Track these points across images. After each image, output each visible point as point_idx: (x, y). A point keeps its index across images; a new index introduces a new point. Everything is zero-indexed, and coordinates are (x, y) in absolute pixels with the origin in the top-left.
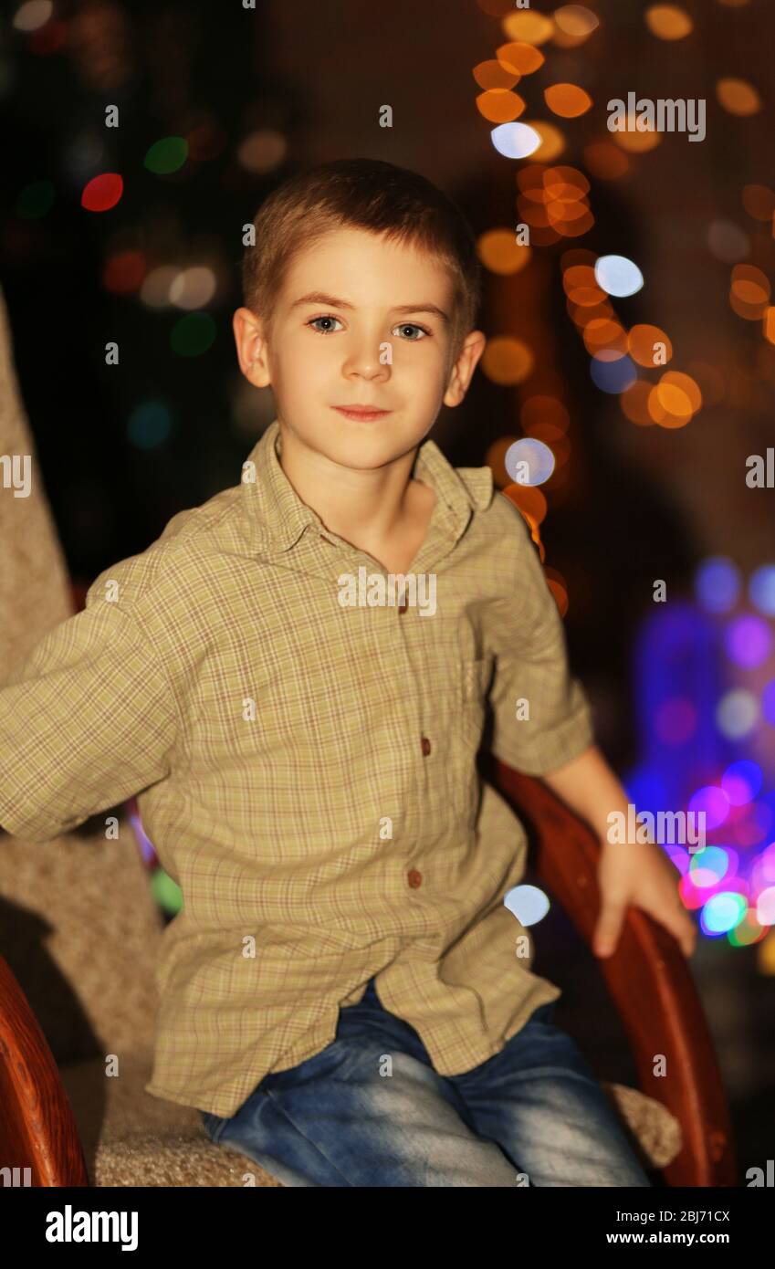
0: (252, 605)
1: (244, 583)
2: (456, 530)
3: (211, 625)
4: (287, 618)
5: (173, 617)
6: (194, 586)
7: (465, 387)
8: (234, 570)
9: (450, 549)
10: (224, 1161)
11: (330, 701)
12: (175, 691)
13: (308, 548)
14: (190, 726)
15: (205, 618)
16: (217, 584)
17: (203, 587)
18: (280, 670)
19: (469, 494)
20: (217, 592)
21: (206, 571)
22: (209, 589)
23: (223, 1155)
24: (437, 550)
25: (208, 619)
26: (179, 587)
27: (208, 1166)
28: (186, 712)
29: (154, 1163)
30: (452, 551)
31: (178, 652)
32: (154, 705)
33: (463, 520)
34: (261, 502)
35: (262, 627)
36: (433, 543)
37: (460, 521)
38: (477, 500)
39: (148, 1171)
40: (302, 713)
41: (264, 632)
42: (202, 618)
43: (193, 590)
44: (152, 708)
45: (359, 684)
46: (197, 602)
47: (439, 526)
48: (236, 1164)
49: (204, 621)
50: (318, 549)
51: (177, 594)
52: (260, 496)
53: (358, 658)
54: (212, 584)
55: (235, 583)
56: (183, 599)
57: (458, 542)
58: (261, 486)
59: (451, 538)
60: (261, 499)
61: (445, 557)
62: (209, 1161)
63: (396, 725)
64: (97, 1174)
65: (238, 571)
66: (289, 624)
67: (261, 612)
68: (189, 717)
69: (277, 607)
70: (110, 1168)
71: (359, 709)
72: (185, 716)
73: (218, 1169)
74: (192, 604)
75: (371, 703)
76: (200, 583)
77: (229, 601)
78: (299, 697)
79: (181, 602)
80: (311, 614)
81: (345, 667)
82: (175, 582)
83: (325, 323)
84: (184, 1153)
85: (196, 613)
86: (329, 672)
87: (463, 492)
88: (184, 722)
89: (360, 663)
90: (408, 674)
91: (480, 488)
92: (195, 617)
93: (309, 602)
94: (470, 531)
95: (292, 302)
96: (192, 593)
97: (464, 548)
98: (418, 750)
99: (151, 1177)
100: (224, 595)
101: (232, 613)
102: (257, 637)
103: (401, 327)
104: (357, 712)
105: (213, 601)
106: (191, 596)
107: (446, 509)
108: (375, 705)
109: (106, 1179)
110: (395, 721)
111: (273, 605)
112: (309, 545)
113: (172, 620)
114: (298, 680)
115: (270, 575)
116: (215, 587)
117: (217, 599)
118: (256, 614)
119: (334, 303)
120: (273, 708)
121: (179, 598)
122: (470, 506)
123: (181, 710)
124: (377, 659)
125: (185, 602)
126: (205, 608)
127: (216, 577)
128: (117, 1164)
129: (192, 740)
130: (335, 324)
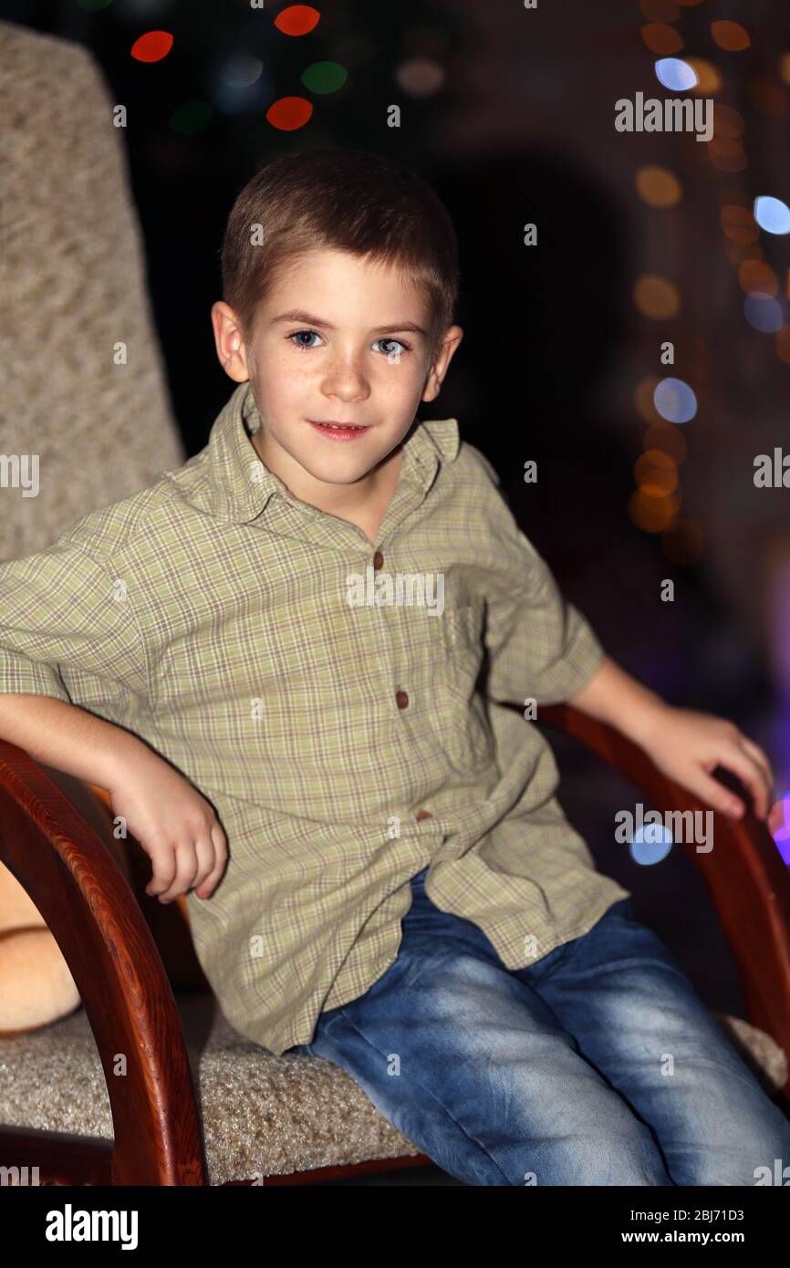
0: (229, 567)
1: (220, 545)
2: (424, 482)
3: (185, 587)
4: (264, 579)
5: (148, 576)
6: (171, 548)
7: (441, 379)
8: (210, 532)
9: (420, 502)
10: (328, 1070)
11: (301, 655)
12: (147, 646)
13: (278, 514)
14: (156, 681)
15: (180, 580)
16: (193, 547)
17: (179, 550)
18: (250, 625)
19: (437, 447)
20: (193, 555)
21: (184, 534)
22: (186, 552)
23: (327, 1064)
24: (407, 503)
25: (183, 581)
26: (156, 548)
27: (311, 1074)
28: (154, 668)
29: (258, 1069)
30: (422, 503)
31: (151, 606)
32: (123, 655)
33: (431, 472)
34: (228, 469)
35: (239, 588)
36: (403, 496)
37: (427, 473)
38: (443, 452)
39: (252, 1076)
40: (273, 667)
41: (241, 593)
42: (177, 580)
43: (170, 552)
44: (120, 658)
45: (330, 639)
46: (173, 564)
47: (408, 479)
48: (340, 1073)
49: (179, 583)
50: (289, 513)
51: (154, 554)
52: (227, 463)
53: (330, 614)
54: (190, 546)
55: (211, 545)
56: (159, 559)
57: (427, 494)
58: (228, 452)
59: (420, 490)
60: (228, 466)
61: (416, 509)
62: (313, 1069)
63: (367, 681)
64: (201, 1078)
65: (214, 533)
66: (266, 584)
67: (238, 574)
68: (155, 674)
69: (253, 568)
70: (215, 1072)
71: (330, 663)
72: (152, 672)
73: (321, 1078)
74: (168, 565)
75: (341, 658)
76: (178, 546)
77: (206, 564)
78: (269, 652)
79: (158, 562)
80: (288, 574)
81: (315, 622)
82: (153, 542)
83: (305, 338)
84: (289, 1061)
85: (172, 575)
86: (299, 627)
87: (429, 444)
88: (150, 678)
89: (331, 619)
90: (383, 629)
91: (448, 440)
92: (170, 578)
93: (286, 562)
94: (438, 481)
95: (273, 317)
96: (169, 554)
97: (434, 499)
98: (392, 704)
99: (254, 1082)
100: (201, 558)
101: (208, 576)
102: (234, 598)
103: (380, 342)
104: (329, 666)
105: (189, 564)
106: (168, 557)
107: (414, 462)
108: (345, 660)
109: (211, 1082)
110: (366, 676)
111: (250, 567)
112: (279, 510)
113: (147, 578)
114: (268, 635)
115: (246, 535)
116: (191, 550)
117: (194, 563)
118: (233, 576)
119: (316, 322)
120: (244, 664)
121: (156, 558)
122: (436, 457)
123: (149, 665)
124: (350, 615)
125: (161, 563)
126: (182, 570)
127: (193, 540)
128: (222, 1068)
129: (157, 696)
130: (315, 338)
